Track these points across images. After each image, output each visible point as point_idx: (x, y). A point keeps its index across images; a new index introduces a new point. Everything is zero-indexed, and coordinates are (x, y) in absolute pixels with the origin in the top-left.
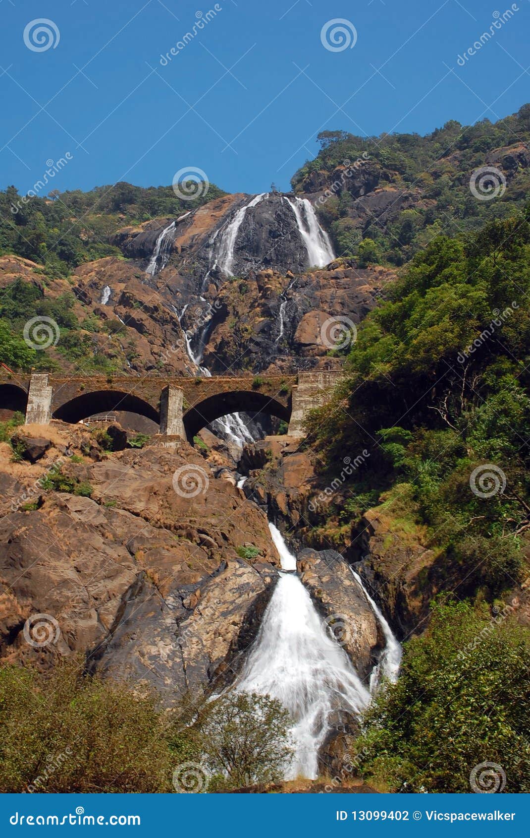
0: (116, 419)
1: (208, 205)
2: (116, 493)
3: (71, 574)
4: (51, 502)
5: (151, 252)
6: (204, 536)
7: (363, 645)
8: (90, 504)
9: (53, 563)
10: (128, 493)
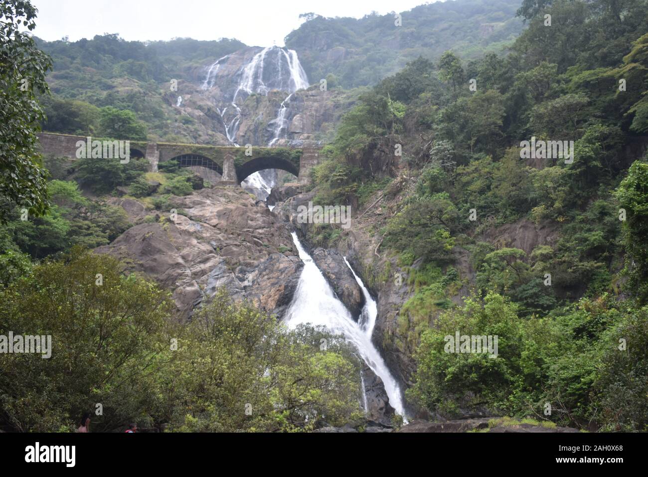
0: (197, 171)
1: (237, 52)
2: (201, 213)
3: (180, 261)
4: (164, 218)
5: (205, 78)
6: (255, 239)
7: (354, 303)
8: (185, 220)
9: (170, 253)
10: (208, 214)
